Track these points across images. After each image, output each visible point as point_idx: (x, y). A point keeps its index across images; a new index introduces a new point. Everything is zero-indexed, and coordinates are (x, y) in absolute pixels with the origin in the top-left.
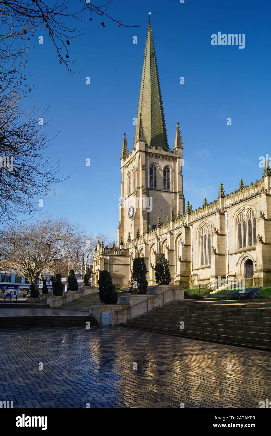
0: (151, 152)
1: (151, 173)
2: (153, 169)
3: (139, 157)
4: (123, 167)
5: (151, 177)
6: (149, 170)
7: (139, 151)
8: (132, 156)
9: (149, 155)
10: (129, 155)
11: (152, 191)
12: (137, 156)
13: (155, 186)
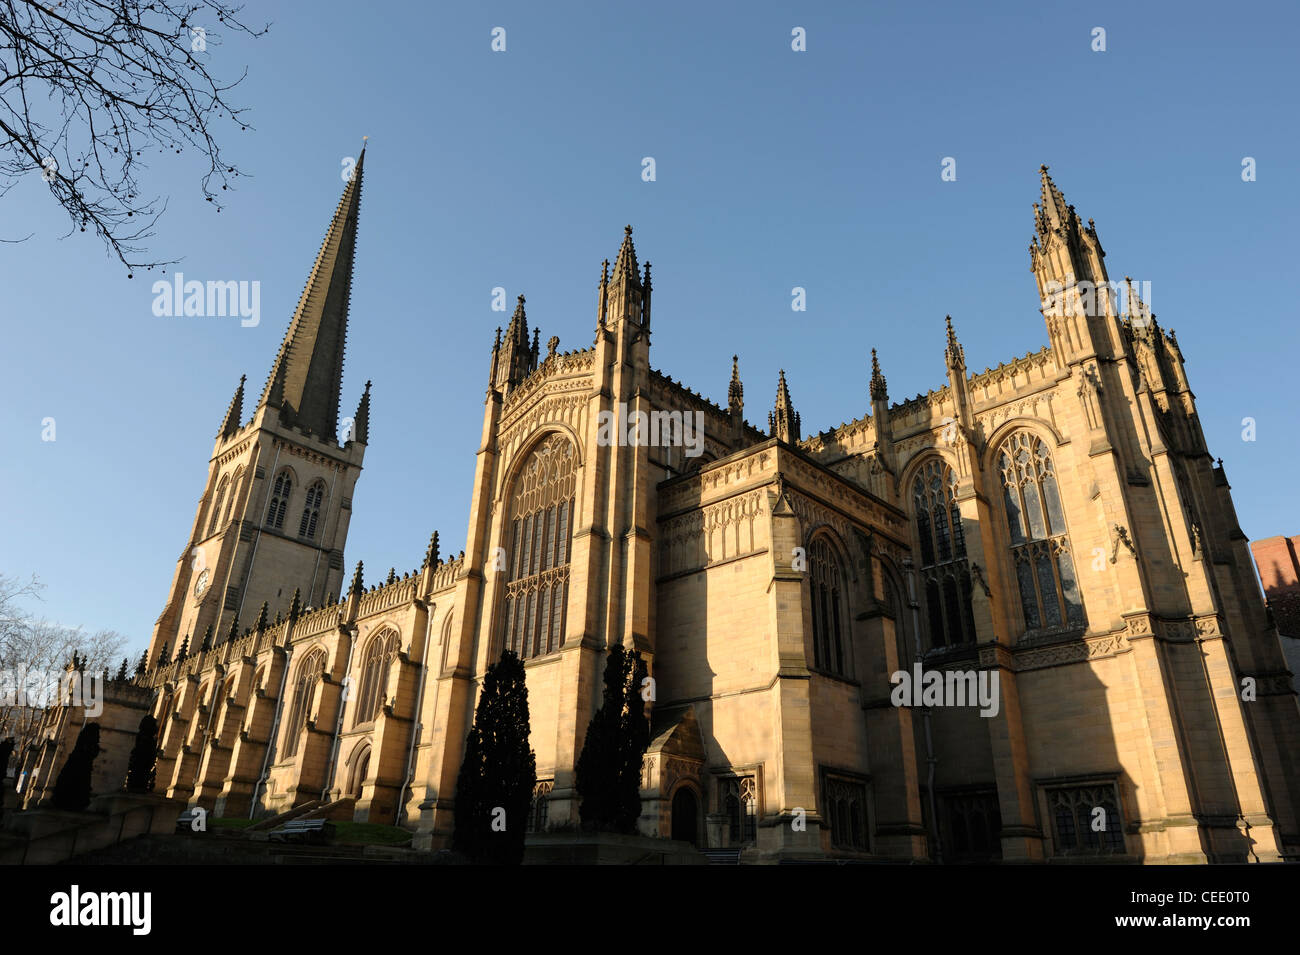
0: (288, 437)
1: (277, 491)
2: (285, 480)
3: (257, 447)
4: (216, 458)
5: (275, 501)
6: (272, 483)
7: (260, 429)
8: (243, 436)
9: (283, 445)
10: (238, 434)
11: (265, 537)
12: (254, 440)
13: (279, 524)
